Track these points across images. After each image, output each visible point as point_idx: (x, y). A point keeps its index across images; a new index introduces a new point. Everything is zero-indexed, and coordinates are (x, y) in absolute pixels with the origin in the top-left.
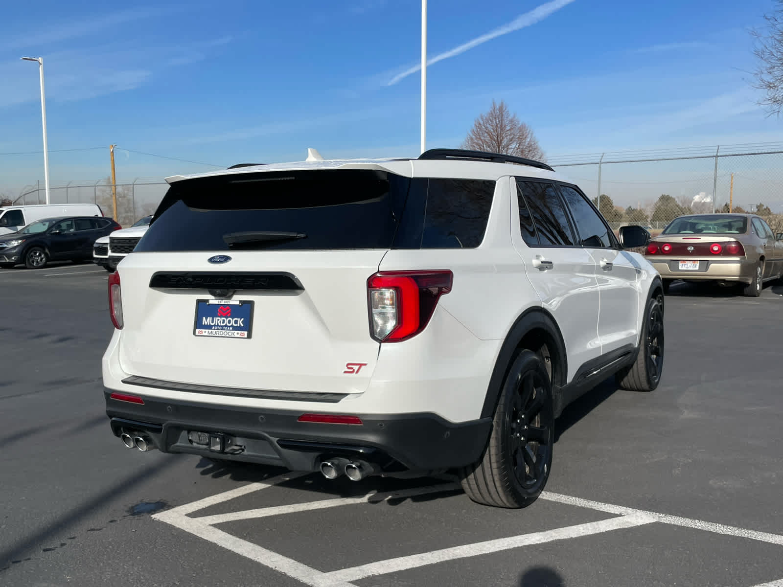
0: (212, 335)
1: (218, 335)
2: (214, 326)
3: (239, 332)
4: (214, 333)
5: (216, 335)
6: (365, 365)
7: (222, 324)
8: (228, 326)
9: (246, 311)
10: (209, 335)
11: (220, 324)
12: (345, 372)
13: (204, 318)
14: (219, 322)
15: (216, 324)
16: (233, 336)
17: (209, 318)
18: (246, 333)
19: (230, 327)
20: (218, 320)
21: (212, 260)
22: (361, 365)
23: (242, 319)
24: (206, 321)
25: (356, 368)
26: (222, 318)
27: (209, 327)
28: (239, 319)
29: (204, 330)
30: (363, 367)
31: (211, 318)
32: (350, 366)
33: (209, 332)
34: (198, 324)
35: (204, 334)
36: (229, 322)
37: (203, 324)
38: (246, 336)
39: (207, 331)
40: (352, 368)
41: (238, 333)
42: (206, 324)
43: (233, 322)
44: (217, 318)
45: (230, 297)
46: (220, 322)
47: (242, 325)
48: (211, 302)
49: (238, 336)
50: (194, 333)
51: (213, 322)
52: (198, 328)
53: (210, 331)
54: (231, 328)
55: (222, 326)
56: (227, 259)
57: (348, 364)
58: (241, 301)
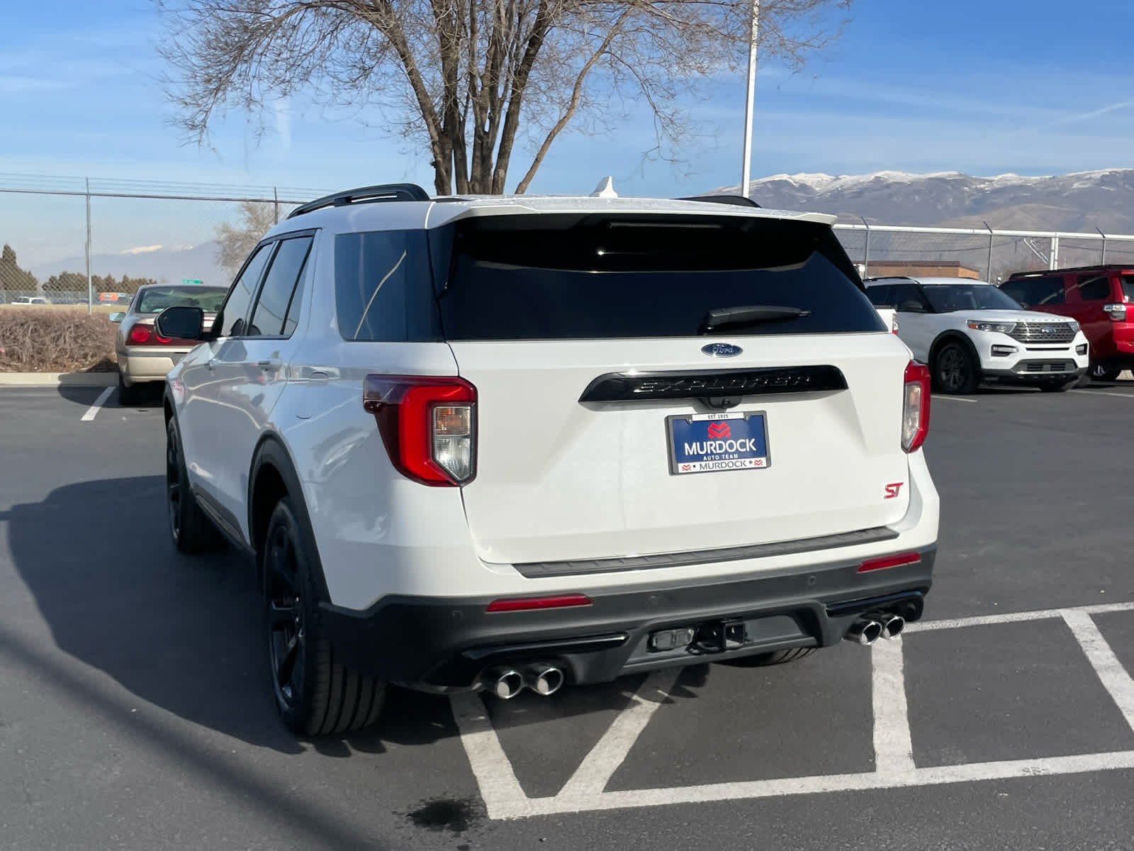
0: (708, 470)
1: (718, 469)
2: (707, 454)
3: (753, 460)
4: (711, 466)
5: (714, 469)
6: (902, 484)
7: (718, 451)
8: (729, 454)
9: (757, 427)
10: (702, 470)
11: (714, 452)
12: (888, 497)
13: (686, 446)
14: (712, 448)
15: (709, 452)
16: (744, 467)
17: (694, 444)
18: (764, 459)
19: (733, 453)
20: (711, 445)
21: (708, 349)
22: (898, 485)
23: (753, 440)
24: (690, 449)
25: (894, 488)
26: (718, 442)
27: (698, 458)
28: (747, 440)
29: (692, 464)
30: (901, 487)
31: (698, 443)
32: (890, 488)
33: (701, 465)
34: (677, 455)
35: (693, 470)
36: (731, 446)
37: (687, 453)
38: (764, 464)
39: (697, 464)
41: (751, 462)
42: (691, 453)
43: (737, 445)
44: (709, 443)
46: (715, 448)
47: (754, 449)
48: (694, 418)
49: (753, 465)
50: (673, 471)
51: (702, 449)
52: (681, 462)
53: (703, 464)
54: (736, 456)
55: (720, 454)
57: (887, 486)
58: (745, 413)
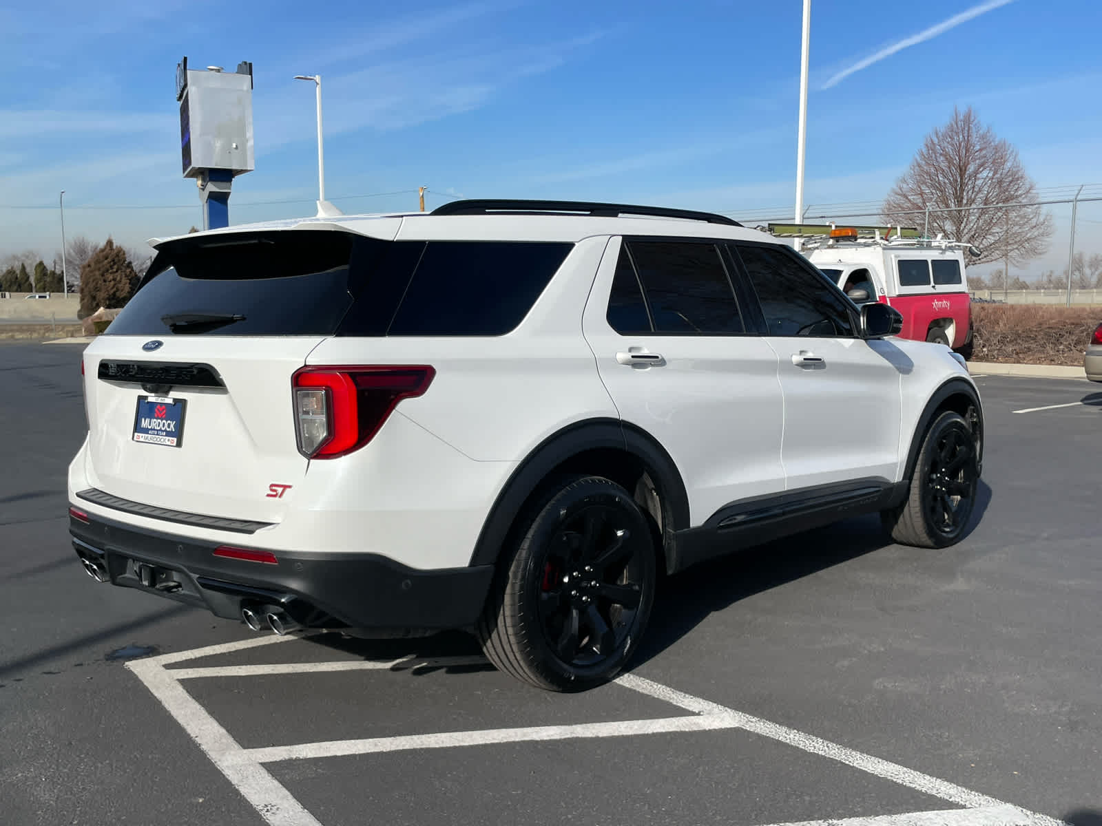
0: (148, 441)
1: (152, 442)
2: (151, 429)
3: (170, 438)
4: (149, 439)
5: (150, 441)
6: (290, 487)
7: (157, 428)
9: (178, 411)
10: (145, 441)
11: (155, 428)
12: (268, 495)
13: (143, 419)
15: (153, 428)
16: (165, 443)
17: (147, 420)
18: (175, 439)
19: (163, 431)
20: (155, 422)
21: (147, 348)
22: (285, 487)
23: (176, 422)
24: (145, 423)
25: (280, 490)
26: (158, 421)
27: (146, 431)
28: (172, 422)
29: (140, 435)
30: (288, 489)
31: (149, 420)
32: (274, 488)
33: (145, 437)
34: (137, 428)
35: (140, 439)
36: (164, 425)
37: (142, 426)
38: (175, 444)
39: (144, 435)
40: (277, 490)
41: (169, 440)
42: (144, 427)
43: (166, 425)
44: (154, 420)
45: (166, 393)
46: (156, 425)
47: (174, 430)
48: (150, 399)
49: (169, 443)
50: (133, 438)
51: (150, 425)
52: (138, 432)
53: (146, 435)
54: (164, 434)
55: (157, 430)
56: (159, 344)
57: (272, 485)
58: (175, 400)
